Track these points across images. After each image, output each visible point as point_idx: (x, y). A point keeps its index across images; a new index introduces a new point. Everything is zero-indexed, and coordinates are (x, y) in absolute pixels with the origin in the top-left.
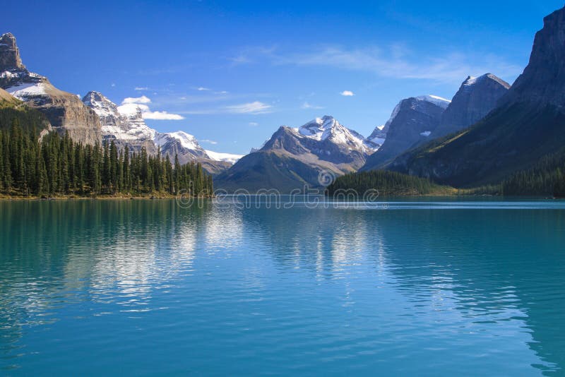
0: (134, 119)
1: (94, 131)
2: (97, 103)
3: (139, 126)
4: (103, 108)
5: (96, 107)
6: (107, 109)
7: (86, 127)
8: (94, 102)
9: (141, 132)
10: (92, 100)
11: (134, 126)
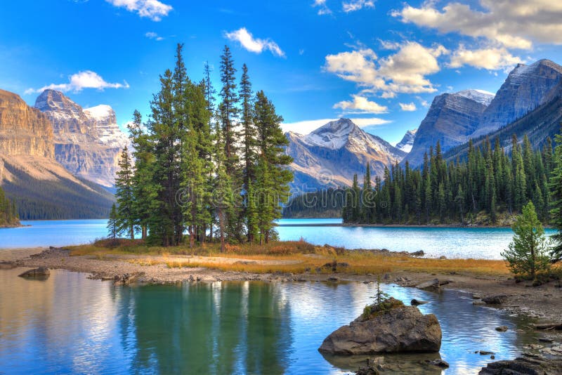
0: (106, 124)
1: (42, 140)
2: (56, 105)
3: (112, 133)
4: (63, 110)
5: (54, 109)
6: (69, 111)
7: (31, 135)
8: (52, 103)
9: (115, 141)
10: (49, 100)
11: (106, 133)
